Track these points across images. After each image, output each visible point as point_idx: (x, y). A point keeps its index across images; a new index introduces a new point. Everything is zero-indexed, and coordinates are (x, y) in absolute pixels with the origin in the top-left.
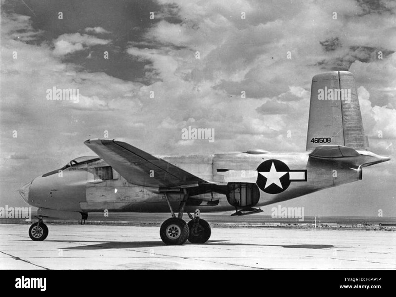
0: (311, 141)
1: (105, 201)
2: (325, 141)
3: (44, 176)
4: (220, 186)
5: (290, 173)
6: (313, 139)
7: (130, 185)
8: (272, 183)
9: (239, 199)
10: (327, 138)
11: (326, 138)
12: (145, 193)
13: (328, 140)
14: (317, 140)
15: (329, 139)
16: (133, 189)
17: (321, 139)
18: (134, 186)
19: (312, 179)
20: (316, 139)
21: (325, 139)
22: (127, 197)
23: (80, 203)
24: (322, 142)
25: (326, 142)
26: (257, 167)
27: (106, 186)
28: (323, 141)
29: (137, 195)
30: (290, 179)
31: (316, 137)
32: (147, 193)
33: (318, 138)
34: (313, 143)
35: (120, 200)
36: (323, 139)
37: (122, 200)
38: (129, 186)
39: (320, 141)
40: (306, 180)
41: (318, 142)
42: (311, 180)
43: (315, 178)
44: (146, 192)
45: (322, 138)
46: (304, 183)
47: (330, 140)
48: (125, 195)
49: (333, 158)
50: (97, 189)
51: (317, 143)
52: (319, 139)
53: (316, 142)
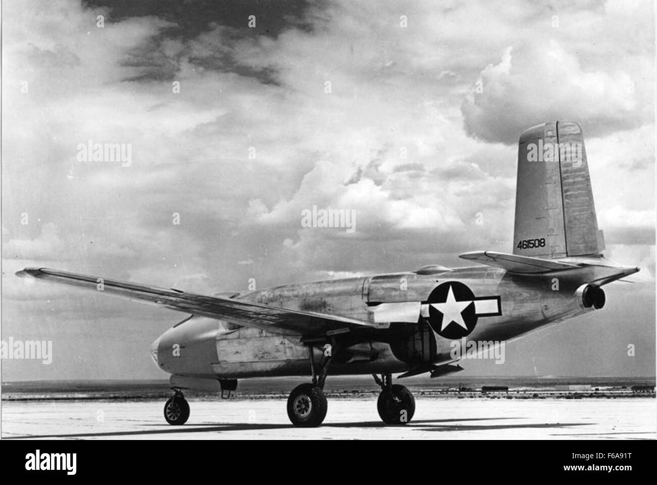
0: (518, 247)
1: (241, 361)
2: (537, 245)
3: (175, 327)
4: (380, 329)
5: (476, 302)
6: (521, 242)
7: (268, 335)
8: (451, 321)
9: (421, 349)
10: (540, 239)
11: (538, 240)
12: (286, 345)
13: (542, 243)
14: (526, 245)
15: (542, 241)
16: (272, 339)
17: (531, 242)
18: (273, 336)
19: (509, 311)
20: (525, 243)
21: (537, 242)
22: (266, 353)
23: (213, 365)
24: (532, 247)
25: (538, 247)
26: (428, 295)
27: (239, 338)
28: (534, 245)
29: (277, 349)
30: (477, 312)
31: (524, 240)
32: (290, 346)
33: (527, 240)
34: (521, 249)
35: (257, 358)
36: (533, 242)
37: (260, 357)
38: (266, 336)
39: (530, 245)
40: (499, 314)
41: (528, 247)
42: (507, 313)
43: (514, 309)
44: (288, 344)
45: (533, 240)
46: (497, 319)
47: (544, 242)
48: (263, 351)
49: (542, 273)
50: (229, 342)
51: (526, 248)
52: (529, 242)
53: (524, 248)
